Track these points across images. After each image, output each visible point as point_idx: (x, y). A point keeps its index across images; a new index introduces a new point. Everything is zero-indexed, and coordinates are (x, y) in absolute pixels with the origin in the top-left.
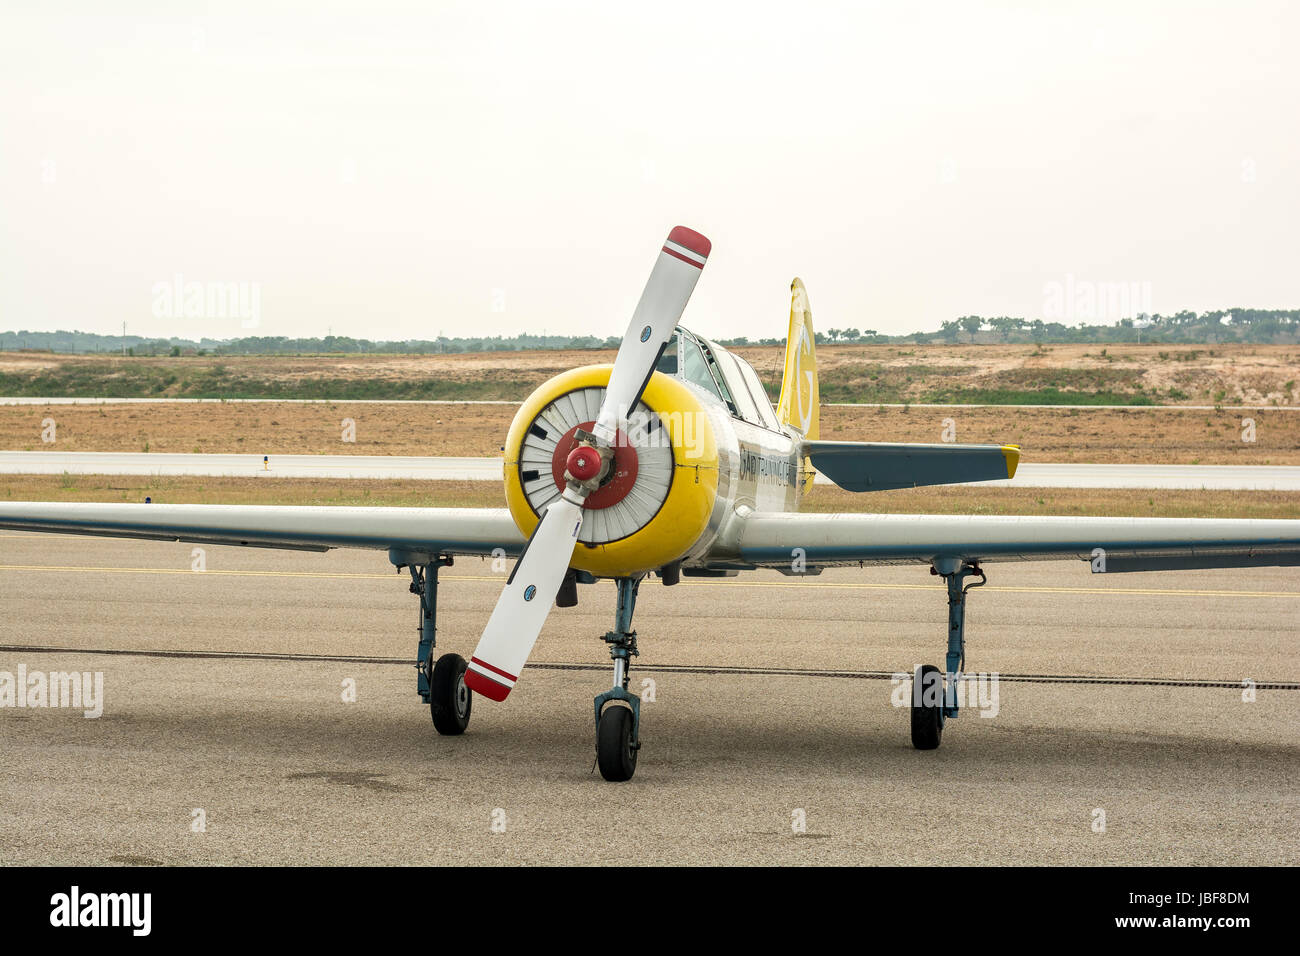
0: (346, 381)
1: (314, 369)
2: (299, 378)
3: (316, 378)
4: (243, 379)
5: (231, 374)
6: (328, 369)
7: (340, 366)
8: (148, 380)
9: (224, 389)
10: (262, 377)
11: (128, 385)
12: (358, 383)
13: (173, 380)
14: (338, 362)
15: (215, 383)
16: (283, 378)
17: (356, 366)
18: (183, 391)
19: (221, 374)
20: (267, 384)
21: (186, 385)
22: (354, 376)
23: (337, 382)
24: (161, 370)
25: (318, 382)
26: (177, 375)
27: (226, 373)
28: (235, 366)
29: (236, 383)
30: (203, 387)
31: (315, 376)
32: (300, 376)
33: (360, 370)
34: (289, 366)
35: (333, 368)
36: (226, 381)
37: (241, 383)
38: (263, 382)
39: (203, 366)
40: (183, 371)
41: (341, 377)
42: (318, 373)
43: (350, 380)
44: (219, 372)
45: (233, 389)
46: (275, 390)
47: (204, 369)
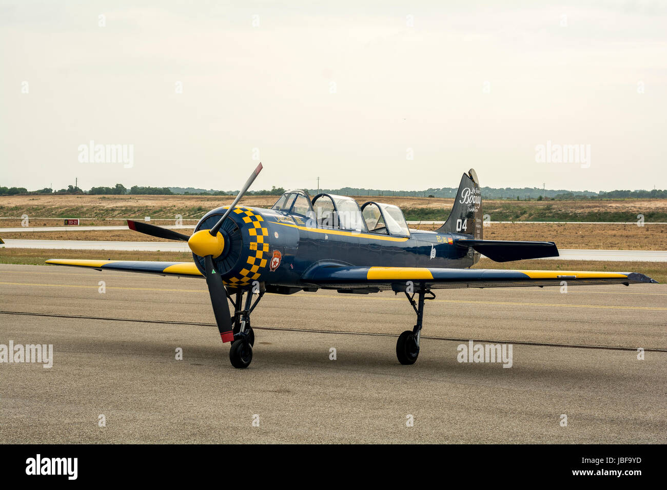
0: (611, 213)
1: (596, 207)
2: (587, 211)
3: (596, 211)
4: (560, 212)
5: (554, 209)
6: (603, 207)
7: (610, 205)
8: (513, 212)
9: (549, 217)
10: (569, 210)
11: (502, 215)
12: (616, 213)
13: (525, 212)
14: (609, 203)
15: (545, 214)
16: (579, 211)
17: (618, 205)
18: (528, 218)
19: (549, 210)
20: (571, 214)
21: (531, 215)
22: (615, 210)
23: (606, 213)
24: (520, 207)
25: (596, 213)
26: (527, 209)
27: (552, 209)
28: (557, 206)
29: (556, 214)
30: (539, 216)
31: (596, 210)
32: (587, 210)
33: (619, 207)
34: (584, 205)
35: (606, 206)
36: (551, 213)
37: (558, 214)
38: (569, 213)
39: (542, 205)
40: (531, 208)
41: (609, 211)
42: (597, 208)
43: (612, 212)
44: (549, 208)
45: (553, 217)
46: (575, 218)
47: (541, 207)
